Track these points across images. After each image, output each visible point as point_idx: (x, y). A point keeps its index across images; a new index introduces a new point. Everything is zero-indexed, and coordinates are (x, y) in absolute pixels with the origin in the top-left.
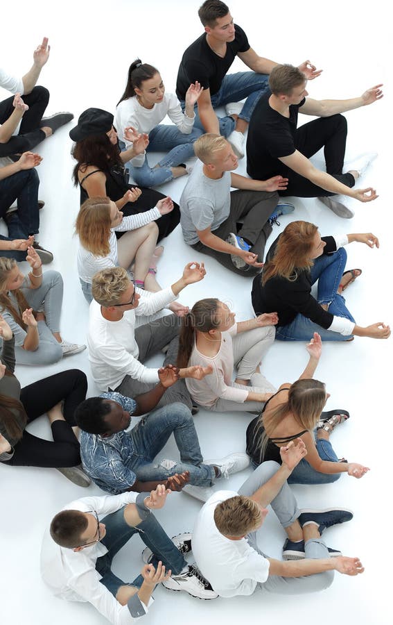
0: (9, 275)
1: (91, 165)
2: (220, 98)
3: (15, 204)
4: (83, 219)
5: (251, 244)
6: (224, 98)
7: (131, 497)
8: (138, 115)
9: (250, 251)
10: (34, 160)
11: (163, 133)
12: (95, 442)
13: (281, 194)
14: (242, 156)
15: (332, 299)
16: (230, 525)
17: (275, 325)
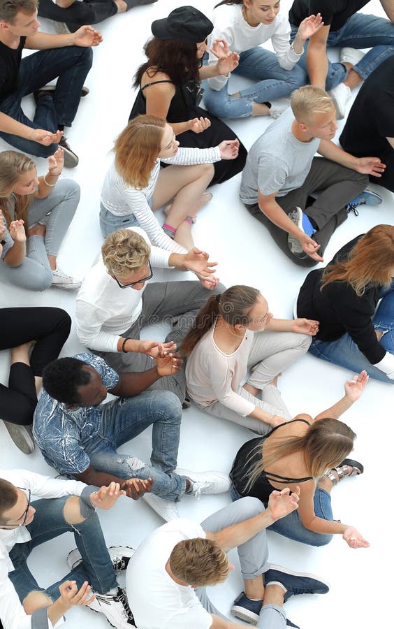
0: (22, 176)
1: (163, 71)
2: (338, 38)
3: (54, 82)
4: (127, 136)
5: (317, 228)
6: (344, 39)
7: (77, 487)
8: (236, 29)
9: (313, 237)
10: (92, 38)
11: (258, 58)
12: (54, 408)
13: (372, 179)
14: (341, 117)
15: (390, 328)
16: (189, 571)
17: (313, 337)
